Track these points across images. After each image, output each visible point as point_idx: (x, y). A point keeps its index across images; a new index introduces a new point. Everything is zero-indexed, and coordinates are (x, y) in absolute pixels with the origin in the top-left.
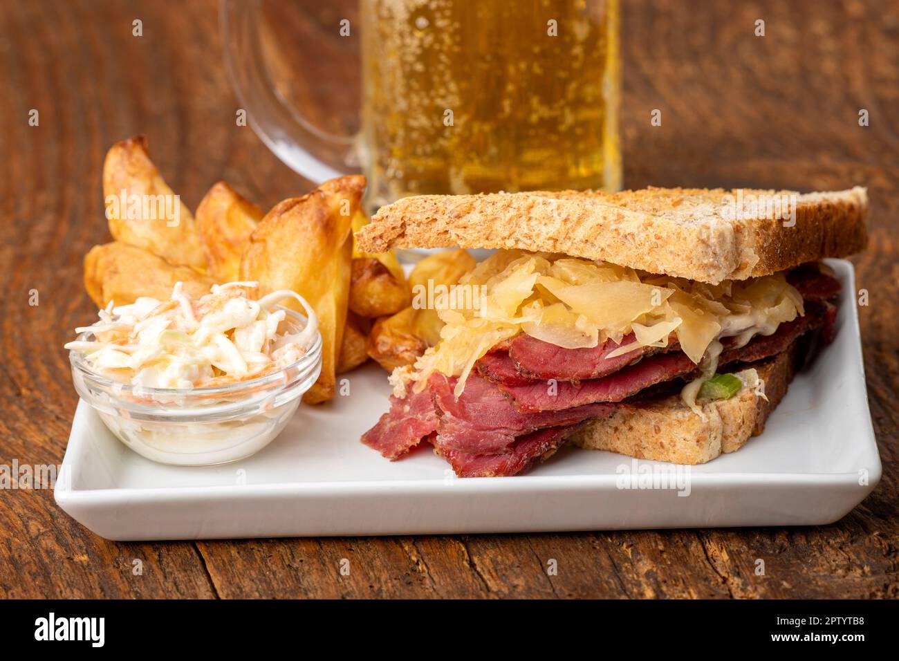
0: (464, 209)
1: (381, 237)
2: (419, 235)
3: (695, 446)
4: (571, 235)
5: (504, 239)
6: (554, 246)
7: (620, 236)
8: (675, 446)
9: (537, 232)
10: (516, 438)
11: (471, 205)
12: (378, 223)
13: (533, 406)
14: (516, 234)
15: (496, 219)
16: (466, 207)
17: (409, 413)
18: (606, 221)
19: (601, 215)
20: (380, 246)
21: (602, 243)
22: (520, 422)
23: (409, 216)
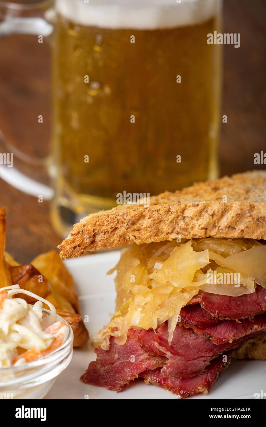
0: (137, 218)
2: (106, 240)
6: (205, 233)
9: (191, 225)
10: (210, 362)
14: (176, 229)
15: (161, 221)
16: (138, 216)
17: (118, 359)
23: (98, 228)
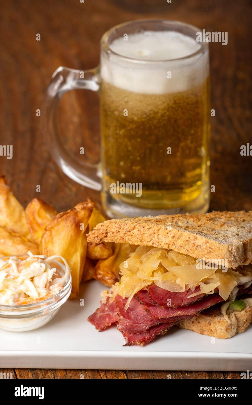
0: (132, 228)
1: (97, 237)
3: (225, 332)
4: (175, 243)
5: (147, 242)
6: (168, 247)
7: (195, 246)
8: (217, 331)
9: (161, 240)
10: (150, 327)
11: (135, 227)
12: (96, 231)
13: (157, 316)
14: (153, 240)
15: (144, 233)
17: (107, 311)
18: (190, 239)
19: (188, 236)
20: (97, 240)
21: (187, 247)
22: (152, 321)
23: (109, 229)
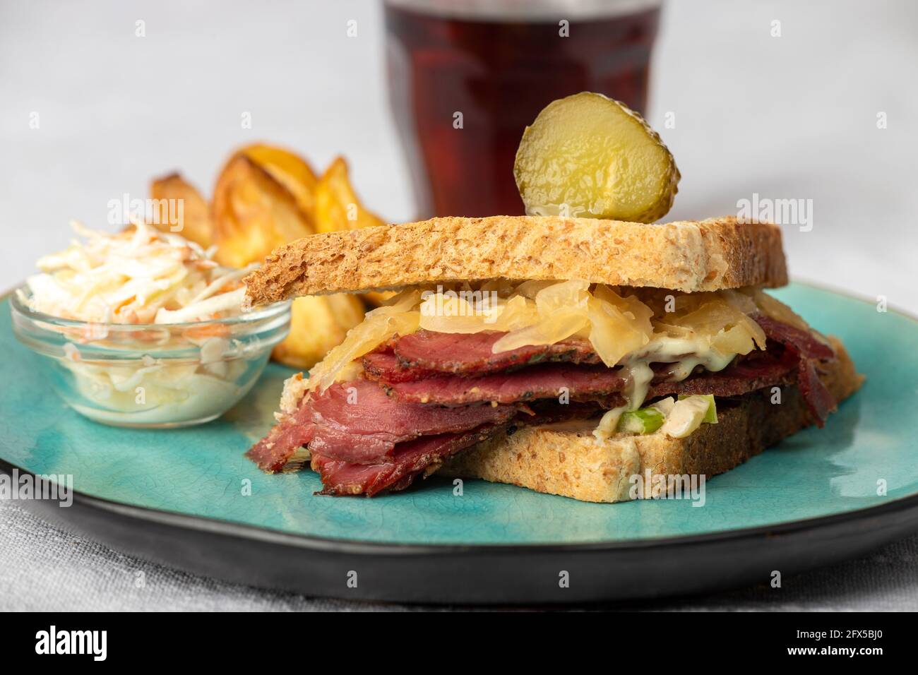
1: (276, 280)
4: (510, 254)
5: (428, 268)
7: (572, 247)
11: (385, 234)
12: (273, 264)
18: (553, 232)
19: (546, 225)
20: (276, 291)
21: (547, 258)
